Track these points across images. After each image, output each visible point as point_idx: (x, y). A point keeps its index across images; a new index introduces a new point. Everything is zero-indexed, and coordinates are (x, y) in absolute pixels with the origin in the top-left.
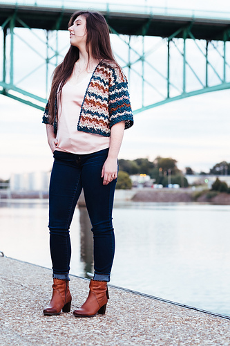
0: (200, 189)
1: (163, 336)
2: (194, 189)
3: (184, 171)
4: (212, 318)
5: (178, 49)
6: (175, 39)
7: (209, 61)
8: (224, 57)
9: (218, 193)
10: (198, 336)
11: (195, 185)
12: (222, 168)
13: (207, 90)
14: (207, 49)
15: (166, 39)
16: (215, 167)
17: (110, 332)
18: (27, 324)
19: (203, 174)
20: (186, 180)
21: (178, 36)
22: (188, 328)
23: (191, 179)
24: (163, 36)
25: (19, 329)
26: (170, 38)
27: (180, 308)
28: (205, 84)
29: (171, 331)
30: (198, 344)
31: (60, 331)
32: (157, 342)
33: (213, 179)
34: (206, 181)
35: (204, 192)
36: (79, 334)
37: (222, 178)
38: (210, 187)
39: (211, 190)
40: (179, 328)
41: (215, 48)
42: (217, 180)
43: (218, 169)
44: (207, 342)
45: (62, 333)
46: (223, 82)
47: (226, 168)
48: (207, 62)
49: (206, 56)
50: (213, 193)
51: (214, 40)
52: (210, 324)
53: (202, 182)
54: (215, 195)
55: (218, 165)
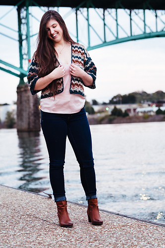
0: (103, 115)
1: (110, 240)
2: (99, 115)
3: (91, 103)
4: (140, 223)
5: (83, 16)
6: (81, 9)
7: (106, 23)
8: (116, 20)
9: (116, 117)
10: (135, 239)
11: (100, 112)
12: (118, 99)
13: (106, 44)
14: (104, 15)
15: (74, 9)
16: (113, 99)
17: (73, 240)
18: (12, 237)
19: (104, 104)
20: (93, 109)
21: (83, 7)
22: (126, 233)
23: (96, 108)
24: (72, 7)
25: (8, 241)
26: (77, 8)
27: (115, 216)
28: (103, 40)
29: (115, 236)
30: (136, 246)
31: (37, 241)
32: (108, 246)
33: (112, 107)
34: (107, 109)
35: (106, 117)
36: (51, 242)
37: (118, 106)
38: (110, 113)
39: (111, 115)
40: (119, 233)
41: (110, 14)
42: (115, 108)
43: (115, 100)
44: (142, 243)
45: (39, 243)
46: (117, 38)
47: (121, 99)
48: (105, 24)
49: (104, 19)
50: (112, 117)
51: (109, 8)
52: (140, 229)
53: (104, 110)
54: (114, 119)
55: (115, 97)
